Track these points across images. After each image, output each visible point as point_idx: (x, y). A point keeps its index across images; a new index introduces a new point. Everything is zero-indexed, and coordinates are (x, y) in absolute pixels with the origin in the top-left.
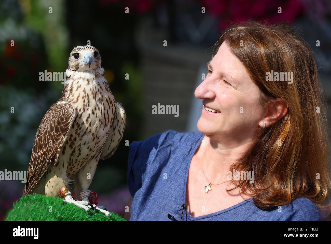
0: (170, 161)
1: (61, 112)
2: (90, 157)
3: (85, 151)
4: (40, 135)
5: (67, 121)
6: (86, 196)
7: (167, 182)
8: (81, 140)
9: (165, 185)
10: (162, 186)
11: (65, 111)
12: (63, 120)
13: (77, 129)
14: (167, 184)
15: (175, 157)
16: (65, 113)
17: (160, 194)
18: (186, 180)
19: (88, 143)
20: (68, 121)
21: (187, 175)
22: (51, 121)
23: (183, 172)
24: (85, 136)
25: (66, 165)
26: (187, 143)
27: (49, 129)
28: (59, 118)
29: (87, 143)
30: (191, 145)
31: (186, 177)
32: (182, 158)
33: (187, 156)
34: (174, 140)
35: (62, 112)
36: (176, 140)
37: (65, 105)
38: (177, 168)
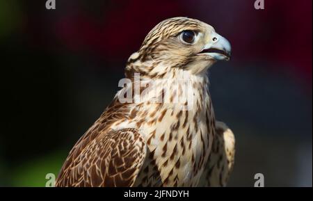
1: (117, 147)
5: (129, 165)
11: (125, 144)
12: (121, 161)
16: (125, 149)
20: (131, 166)
22: (94, 162)
27: (89, 178)
28: (113, 157)
35: (120, 147)
37: (126, 133)
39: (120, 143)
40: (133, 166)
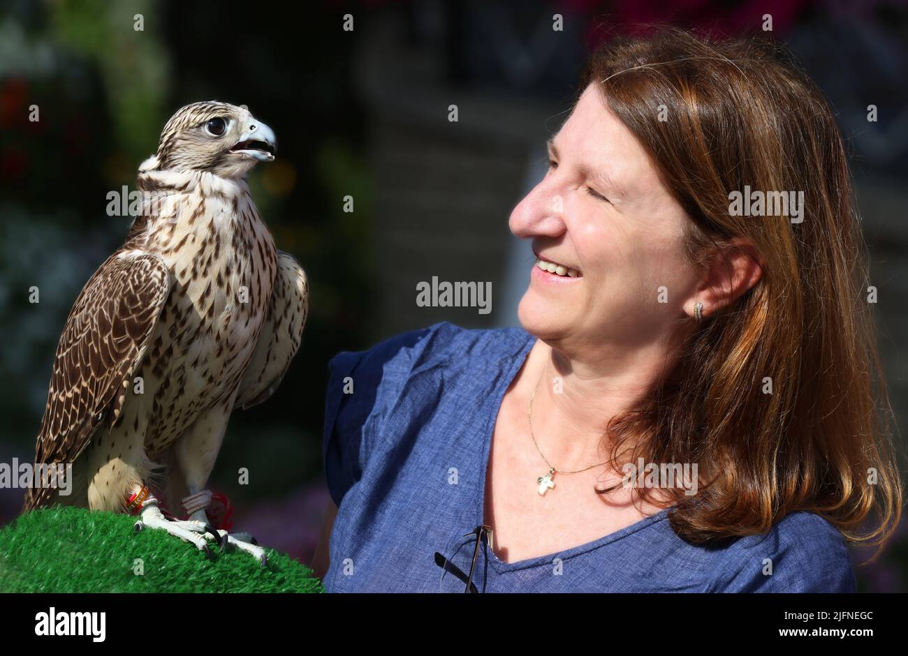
0: (441, 408)
1: (129, 281)
2: (208, 400)
3: (196, 382)
4: (71, 344)
5: (146, 304)
6: (198, 508)
7: (433, 465)
8: (185, 352)
9: (428, 475)
10: (419, 476)
11: (139, 277)
12: (136, 299)
13: (175, 325)
14: (432, 471)
15: (457, 397)
16: (140, 282)
17: (414, 498)
18: (486, 458)
19: (206, 361)
20: (150, 304)
21: (488, 447)
22: (101, 305)
23: (476, 439)
24: (196, 342)
25: (144, 424)
26: (488, 358)
27: (96, 326)
28: (124, 295)
29: (204, 359)
30: (501, 364)
31: (487, 452)
32: (474, 399)
33: (488, 394)
34: (451, 351)
35: (133, 281)
36: (458, 349)
37: (140, 261)
38: (461, 427)
39: (133, 276)
40: (152, 305)
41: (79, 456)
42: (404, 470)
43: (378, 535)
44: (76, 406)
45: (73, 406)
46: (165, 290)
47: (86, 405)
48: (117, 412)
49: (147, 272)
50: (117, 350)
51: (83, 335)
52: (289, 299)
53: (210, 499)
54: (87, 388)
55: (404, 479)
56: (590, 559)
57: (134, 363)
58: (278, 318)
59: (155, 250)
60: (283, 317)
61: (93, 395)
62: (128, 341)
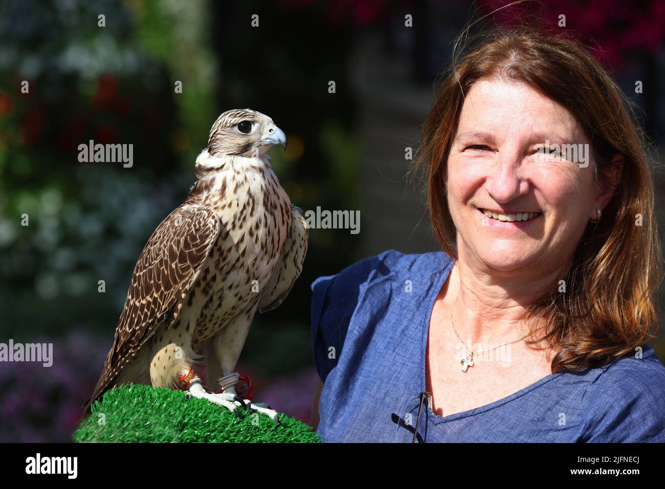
0: (391, 309)
1: (192, 226)
2: (237, 311)
3: (230, 300)
4: (147, 267)
5: (203, 241)
6: (230, 385)
7: (386, 350)
8: (224, 279)
9: (384, 357)
10: (377, 358)
11: (200, 223)
12: (195, 237)
13: (218, 260)
14: (386, 354)
15: (401, 301)
16: (200, 227)
17: (375, 374)
18: (424, 345)
19: (238, 286)
20: (205, 242)
22: (171, 242)
23: (417, 331)
24: (232, 273)
25: (193, 327)
26: (423, 273)
27: (167, 256)
28: (187, 235)
29: (236, 285)
30: (432, 278)
31: (425, 340)
32: (413, 302)
33: (424, 299)
34: (397, 270)
35: (195, 226)
36: (402, 268)
37: (200, 212)
38: (405, 323)
39: (195, 222)
40: (206, 242)
41: (146, 342)
42: (366, 354)
43: (351, 401)
44: (148, 310)
45: (146, 310)
46: (217, 232)
47: (156, 310)
48: (175, 315)
49: (205, 220)
50: (181, 273)
51: (156, 262)
52: (294, 239)
53: (238, 379)
54: (157, 298)
55: (366, 360)
56: (500, 412)
57: (190, 282)
58: (286, 252)
59: (209, 205)
60: (290, 252)
61: (162, 304)
62: (188, 267)
